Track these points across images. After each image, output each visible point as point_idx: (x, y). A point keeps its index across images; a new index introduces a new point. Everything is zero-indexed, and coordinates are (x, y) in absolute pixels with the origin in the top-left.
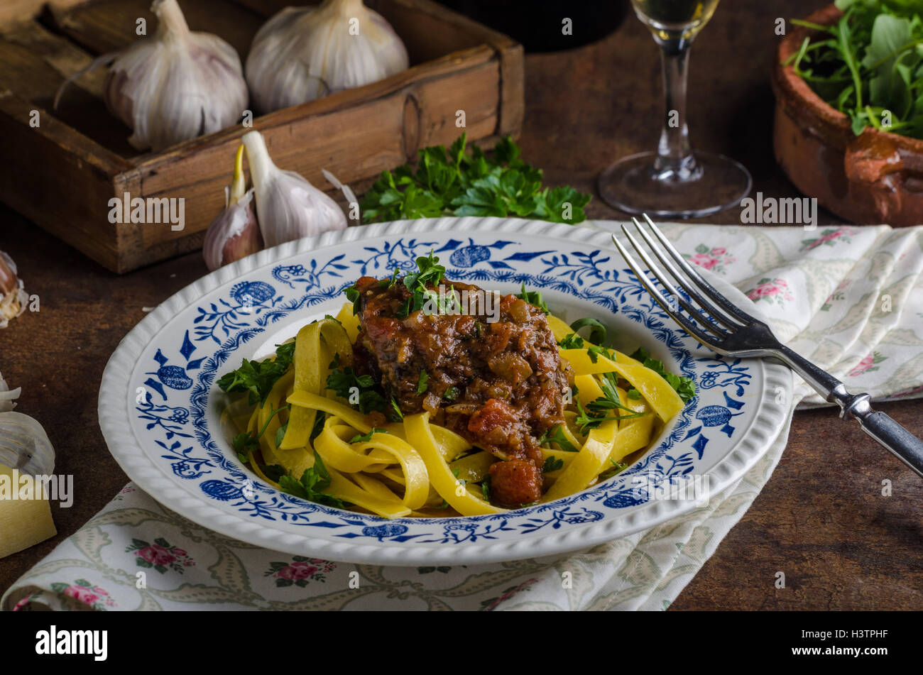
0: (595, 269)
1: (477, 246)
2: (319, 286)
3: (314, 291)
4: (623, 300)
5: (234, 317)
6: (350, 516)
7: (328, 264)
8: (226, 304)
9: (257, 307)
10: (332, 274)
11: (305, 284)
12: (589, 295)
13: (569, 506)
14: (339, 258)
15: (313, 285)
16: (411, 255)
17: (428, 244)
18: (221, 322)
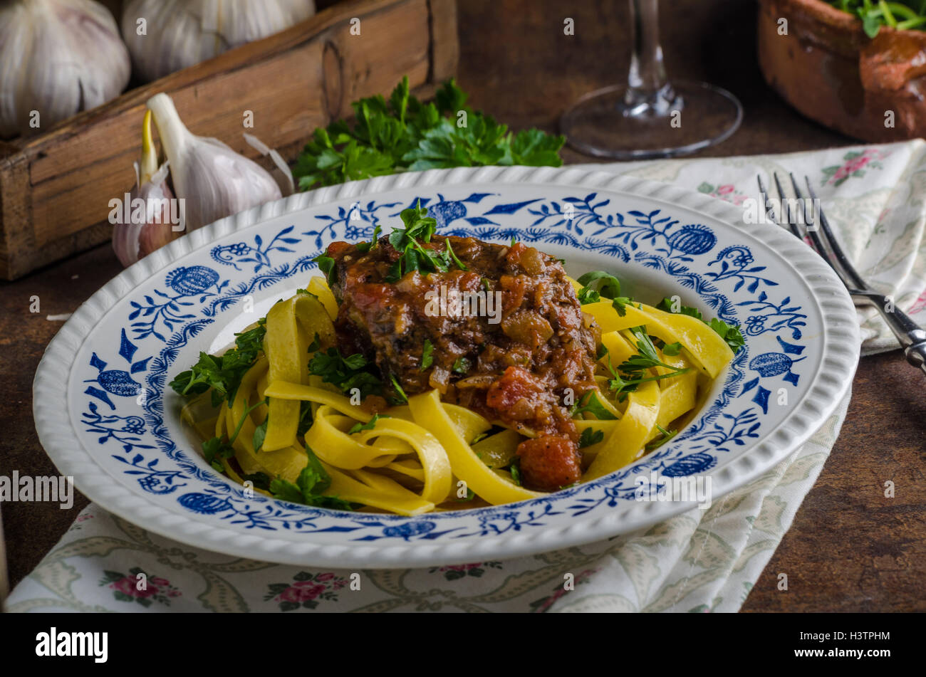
0: (594, 214)
2: (269, 265)
3: (265, 271)
4: (635, 246)
5: (175, 309)
6: (363, 517)
7: (276, 239)
8: (163, 295)
9: (200, 295)
10: (282, 249)
11: (252, 264)
12: (592, 244)
13: (621, 481)
14: (287, 230)
15: (262, 264)
16: (372, 220)
17: (390, 205)
18: (161, 315)
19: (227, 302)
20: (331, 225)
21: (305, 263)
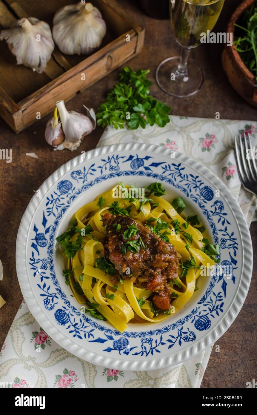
0: (180, 173)
1: (139, 159)
2: (87, 181)
3: (86, 183)
4: (190, 191)
5: (59, 200)
6: (108, 331)
7: (90, 169)
8: (56, 194)
9: (67, 194)
10: (91, 174)
11: (82, 180)
12: (178, 186)
13: (182, 326)
14: (93, 165)
15: (85, 180)
16: (117, 163)
17: (123, 157)
18: (55, 204)
19: (74, 197)
20: (105, 164)
21: (97, 180)
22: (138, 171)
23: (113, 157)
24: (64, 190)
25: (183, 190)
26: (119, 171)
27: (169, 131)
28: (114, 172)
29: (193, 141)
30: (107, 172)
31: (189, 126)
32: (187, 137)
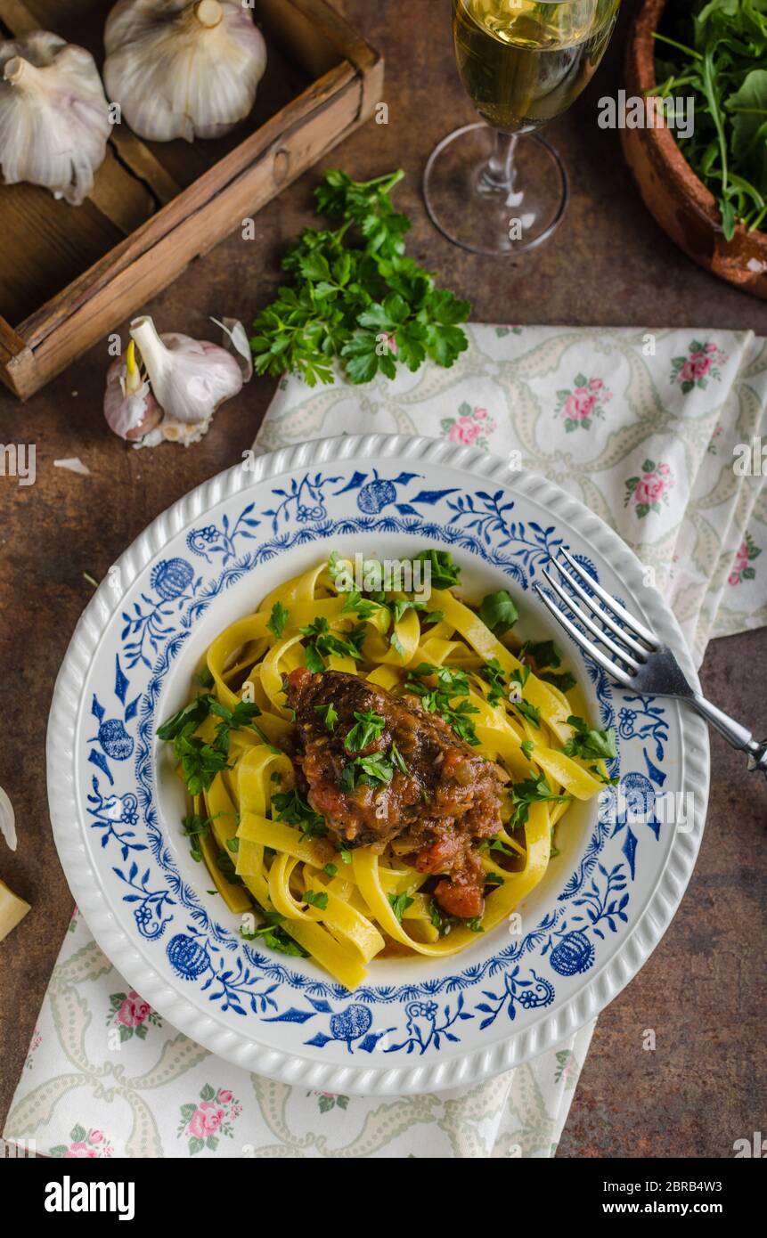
0: (501, 519)
1: (382, 481)
2: (234, 556)
3: (231, 563)
4: (532, 571)
5: (159, 620)
6: (314, 988)
7: (240, 520)
8: (149, 601)
9: (179, 600)
10: (245, 534)
11: (221, 554)
12: (497, 559)
13: (517, 963)
14: (249, 509)
15: (229, 554)
16: (319, 498)
17: (334, 480)
18: (147, 630)
19: (200, 607)
20: (285, 504)
21: (264, 552)
22: (378, 517)
23: (305, 480)
24: (170, 589)
25: (512, 571)
26: (326, 520)
27: (466, 376)
28: (311, 524)
29: (540, 403)
30: (291, 527)
31: (525, 356)
32: (521, 393)
